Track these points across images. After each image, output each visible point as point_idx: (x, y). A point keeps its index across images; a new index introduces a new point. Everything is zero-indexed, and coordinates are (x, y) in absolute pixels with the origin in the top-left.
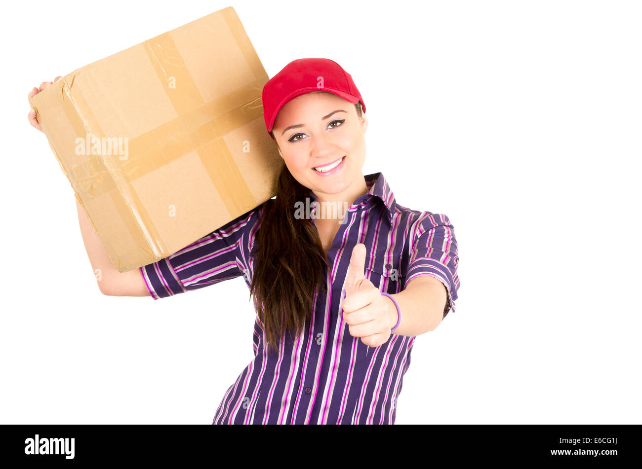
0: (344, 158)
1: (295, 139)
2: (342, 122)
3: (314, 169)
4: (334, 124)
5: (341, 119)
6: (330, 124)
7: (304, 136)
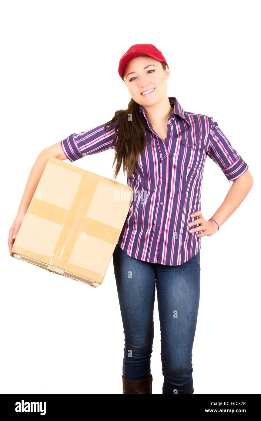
0: (155, 88)
1: (132, 80)
2: (154, 71)
3: (142, 94)
4: (150, 72)
5: (153, 69)
6: (148, 72)
7: (136, 78)
